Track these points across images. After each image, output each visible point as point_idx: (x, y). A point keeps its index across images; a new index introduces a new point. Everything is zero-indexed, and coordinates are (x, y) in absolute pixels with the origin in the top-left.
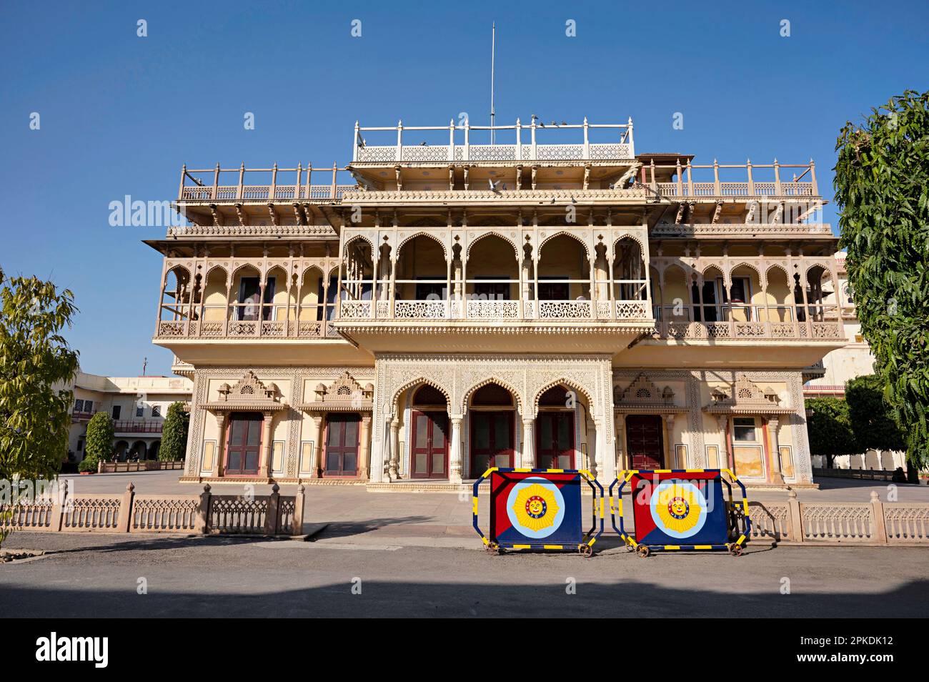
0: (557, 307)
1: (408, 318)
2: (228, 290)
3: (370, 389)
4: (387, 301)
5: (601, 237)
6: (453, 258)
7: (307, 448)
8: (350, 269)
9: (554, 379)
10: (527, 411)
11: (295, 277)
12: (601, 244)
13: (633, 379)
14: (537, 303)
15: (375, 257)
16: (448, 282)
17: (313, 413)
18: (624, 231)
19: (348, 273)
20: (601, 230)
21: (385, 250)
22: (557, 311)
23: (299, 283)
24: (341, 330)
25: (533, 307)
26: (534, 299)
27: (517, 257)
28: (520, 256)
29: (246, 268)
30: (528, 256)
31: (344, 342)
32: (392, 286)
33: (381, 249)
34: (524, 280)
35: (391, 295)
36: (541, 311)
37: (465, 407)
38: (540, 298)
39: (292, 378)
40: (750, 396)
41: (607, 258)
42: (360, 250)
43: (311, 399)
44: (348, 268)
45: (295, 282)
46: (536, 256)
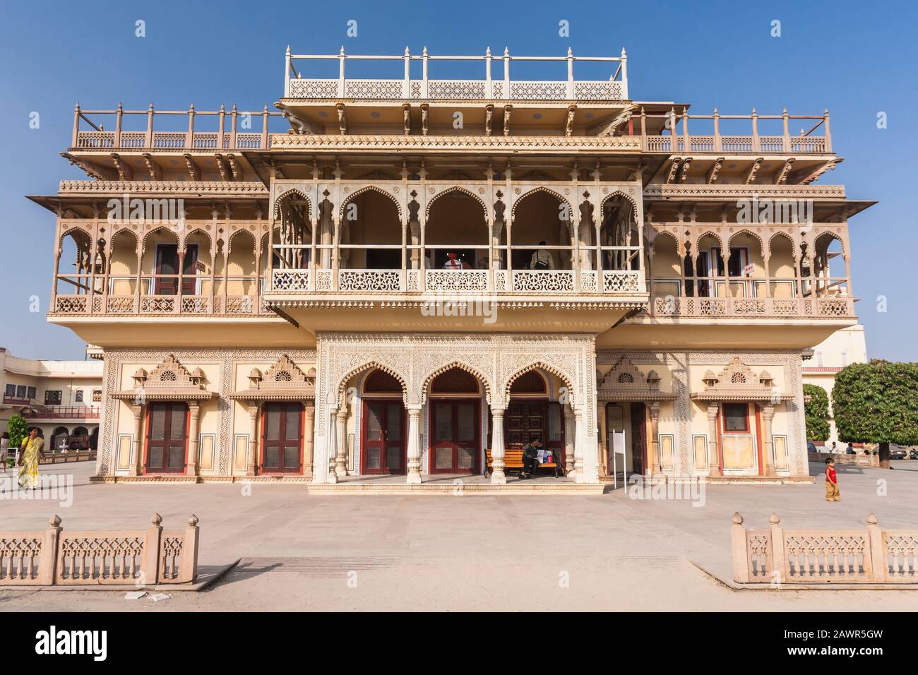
0: (534, 278)
1: (355, 290)
2: (139, 258)
3: (312, 375)
4: (330, 270)
5: (586, 195)
6: (409, 218)
7: (241, 443)
8: (284, 232)
9: (529, 364)
10: (498, 400)
11: (220, 243)
12: (586, 203)
13: (615, 362)
14: (510, 274)
15: (314, 216)
16: (403, 247)
17: (246, 402)
18: (614, 187)
19: (282, 237)
20: (587, 186)
21: (326, 208)
22: (534, 283)
23: (226, 250)
24: (273, 304)
25: (506, 279)
26: (506, 269)
27: (486, 218)
28: (490, 217)
29: (160, 231)
30: (500, 216)
31: (281, 320)
32: (335, 252)
33: (321, 206)
34: (493, 245)
35: (334, 264)
36: (515, 283)
37: (425, 395)
38: (514, 267)
39: (221, 362)
40: (743, 380)
41: (594, 219)
42: (294, 209)
43: (244, 386)
44: (281, 230)
45: (220, 249)
46: (509, 216)
